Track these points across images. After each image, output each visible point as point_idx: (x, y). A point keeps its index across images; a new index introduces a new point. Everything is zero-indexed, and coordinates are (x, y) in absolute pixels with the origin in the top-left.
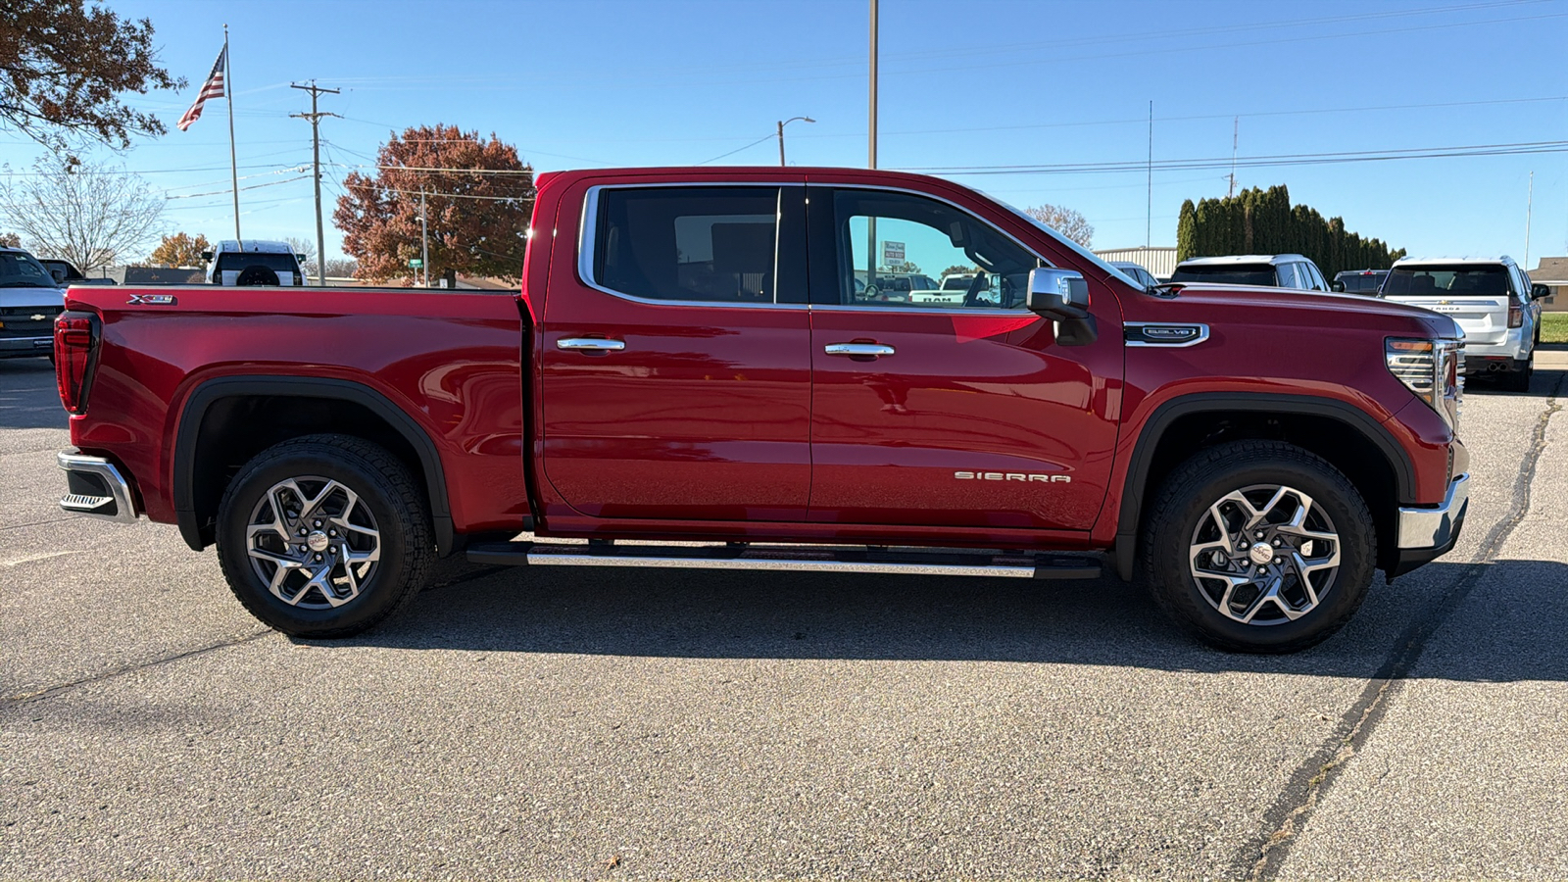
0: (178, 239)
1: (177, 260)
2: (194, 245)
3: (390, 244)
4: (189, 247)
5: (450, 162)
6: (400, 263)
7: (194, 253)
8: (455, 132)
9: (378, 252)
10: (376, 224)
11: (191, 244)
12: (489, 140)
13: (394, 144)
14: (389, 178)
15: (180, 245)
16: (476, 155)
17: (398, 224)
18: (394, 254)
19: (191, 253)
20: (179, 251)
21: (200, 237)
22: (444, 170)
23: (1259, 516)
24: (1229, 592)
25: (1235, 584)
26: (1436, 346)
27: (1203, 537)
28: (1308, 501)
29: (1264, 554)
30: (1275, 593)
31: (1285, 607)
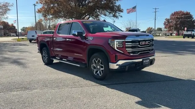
0: (149, 28)
1: (149, 30)
3: (170, 27)
5: (179, 15)
6: (171, 30)
8: (181, 11)
9: (169, 28)
10: (168, 24)
11: (151, 28)
12: (186, 12)
13: (172, 14)
14: (171, 18)
16: (184, 14)
17: (171, 24)
18: (170, 28)
22: (179, 17)
23: (96, 62)
24: (95, 71)
25: (95, 70)
26: (115, 40)
27: (93, 64)
28: (100, 61)
29: (98, 67)
30: (98, 72)
31: (99, 74)
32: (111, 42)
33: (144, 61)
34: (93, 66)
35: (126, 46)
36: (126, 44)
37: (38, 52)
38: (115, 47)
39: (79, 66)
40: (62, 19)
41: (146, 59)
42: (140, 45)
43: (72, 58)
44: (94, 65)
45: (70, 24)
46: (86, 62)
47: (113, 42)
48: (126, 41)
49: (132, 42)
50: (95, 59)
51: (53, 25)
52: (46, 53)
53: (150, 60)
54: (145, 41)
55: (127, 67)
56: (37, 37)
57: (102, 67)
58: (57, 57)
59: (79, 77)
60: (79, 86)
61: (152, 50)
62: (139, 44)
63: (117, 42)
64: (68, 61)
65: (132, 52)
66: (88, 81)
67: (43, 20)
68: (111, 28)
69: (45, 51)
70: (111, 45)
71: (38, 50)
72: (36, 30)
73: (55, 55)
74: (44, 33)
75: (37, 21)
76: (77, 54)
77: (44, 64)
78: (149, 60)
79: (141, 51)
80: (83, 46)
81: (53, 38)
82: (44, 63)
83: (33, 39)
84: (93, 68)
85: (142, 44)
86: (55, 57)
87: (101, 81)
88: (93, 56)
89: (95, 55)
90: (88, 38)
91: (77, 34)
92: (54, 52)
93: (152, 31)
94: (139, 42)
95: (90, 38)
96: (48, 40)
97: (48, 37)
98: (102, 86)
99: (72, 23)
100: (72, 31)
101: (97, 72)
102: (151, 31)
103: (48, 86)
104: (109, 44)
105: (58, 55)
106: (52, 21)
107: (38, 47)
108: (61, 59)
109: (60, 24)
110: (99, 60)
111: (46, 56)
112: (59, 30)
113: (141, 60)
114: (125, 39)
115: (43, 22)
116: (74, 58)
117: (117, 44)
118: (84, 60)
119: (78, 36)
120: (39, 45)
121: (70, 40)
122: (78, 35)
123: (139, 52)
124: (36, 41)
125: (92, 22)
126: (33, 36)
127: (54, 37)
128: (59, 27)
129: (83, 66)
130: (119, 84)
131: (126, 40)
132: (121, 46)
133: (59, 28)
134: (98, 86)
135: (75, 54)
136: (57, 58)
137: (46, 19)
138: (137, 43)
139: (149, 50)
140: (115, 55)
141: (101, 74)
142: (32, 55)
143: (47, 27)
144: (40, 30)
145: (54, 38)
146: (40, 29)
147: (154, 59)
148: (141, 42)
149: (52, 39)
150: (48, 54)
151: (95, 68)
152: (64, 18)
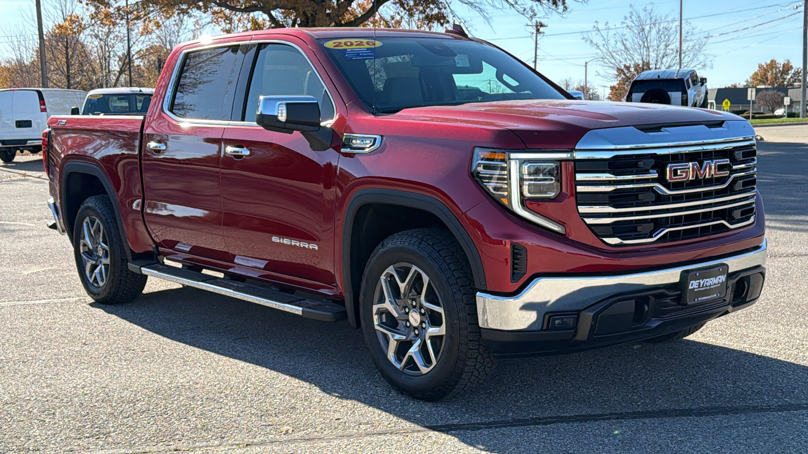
0: (770, 64)
1: (767, 80)
2: (781, 69)
4: (778, 70)
7: (781, 75)
11: (779, 68)
15: (771, 70)
19: (779, 75)
20: (770, 74)
21: (786, 62)
23: (402, 286)
24: (393, 345)
25: (394, 339)
26: (513, 156)
27: (382, 300)
28: (426, 279)
29: (415, 318)
30: (414, 350)
31: (419, 361)
32: (486, 167)
33: (693, 285)
34: (380, 313)
35: (580, 189)
36: (580, 177)
37: (54, 227)
38: (509, 197)
39: (297, 310)
40: (207, 17)
41: (706, 273)
42: (667, 186)
43: (262, 264)
44: (388, 305)
45: (245, 53)
46: (342, 284)
47: (503, 169)
48: (575, 161)
49: (617, 165)
50: (391, 270)
51: (152, 50)
52: (98, 230)
53: (730, 276)
54: (698, 157)
55: (587, 319)
56: (48, 135)
57: (435, 320)
58: (166, 255)
59: (295, 382)
60: (297, 435)
61: (747, 212)
62: (662, 180)
63: (525, 168)
64: (233, 280)
65: (616, 230)
66: (349, 403)
67: (87, 20)
68: (499, 77)
69: (93, 222)
70: (491, 186)
71: (51, 212)
72: (45, 85)
73: (157, 245)
74: (89, 101)
75: (49, 26)
76: (286, 241)
77: (90, 300)
78: (723, 278)
79: (677, 221)
80: (319, 188)
81: (144, 138)
82: (90, 292)
83: (22, 145)
84: (381, 324)
85: (677, 179)
86: (152, 259)
87: (427, 407)
88: (380, 250)
89: (393, 243)
90: (349, 140)
91: (283, 118)
92: (151, 227)
93: (791, 85)
94: (660, 162)
95: (362, 139)
96: (113, 150)
97: (111, 134)
98: (432, 433)
99: (261, 46)
100: (257, 100)
101: (403, 347)
102: (784, 90)
103: (108, 435)
104: (476, 179)
105: (171, 244)
106: (140, 24)
107: (52, 193)
108: (192, 269)
109: (187, 56)
110: (419, 277)
111: (101, 253)
112: (178, 87)
113: (671, 276)
114: (572, 150)
115: (87, 31)
116: (272, 265)
117: (522, 180)
118: (328, 278)
119: (290, 131)
120: (57, 182)
121: (245, 152)
122: (287, 121)
123: (658, 224)
124: (39, 157)
125: (378, 44)
126: (21, 124)
127: (148, 131)
128: (182, 71)
129: (325, 315)
130: (535, 422)
131: (578, 156)
132: (549, 188)
133: (179, 77)
134: (406, 433)
135: (275, 239)
136: (167, 262)
137: (108, 16)
138: (647, 172)
139: (727, 215)
140: (514, 247)
141: (428, 361)
142: (19, 245)
143: (115, 66)
144: (69, 88)
145: (151, 137)
146: (68, 77)
147: (758, 271)
148: (675, 166)
149: (137, 143)
150: (114, 237)
151: (391, 323)
152: (216, 9)
